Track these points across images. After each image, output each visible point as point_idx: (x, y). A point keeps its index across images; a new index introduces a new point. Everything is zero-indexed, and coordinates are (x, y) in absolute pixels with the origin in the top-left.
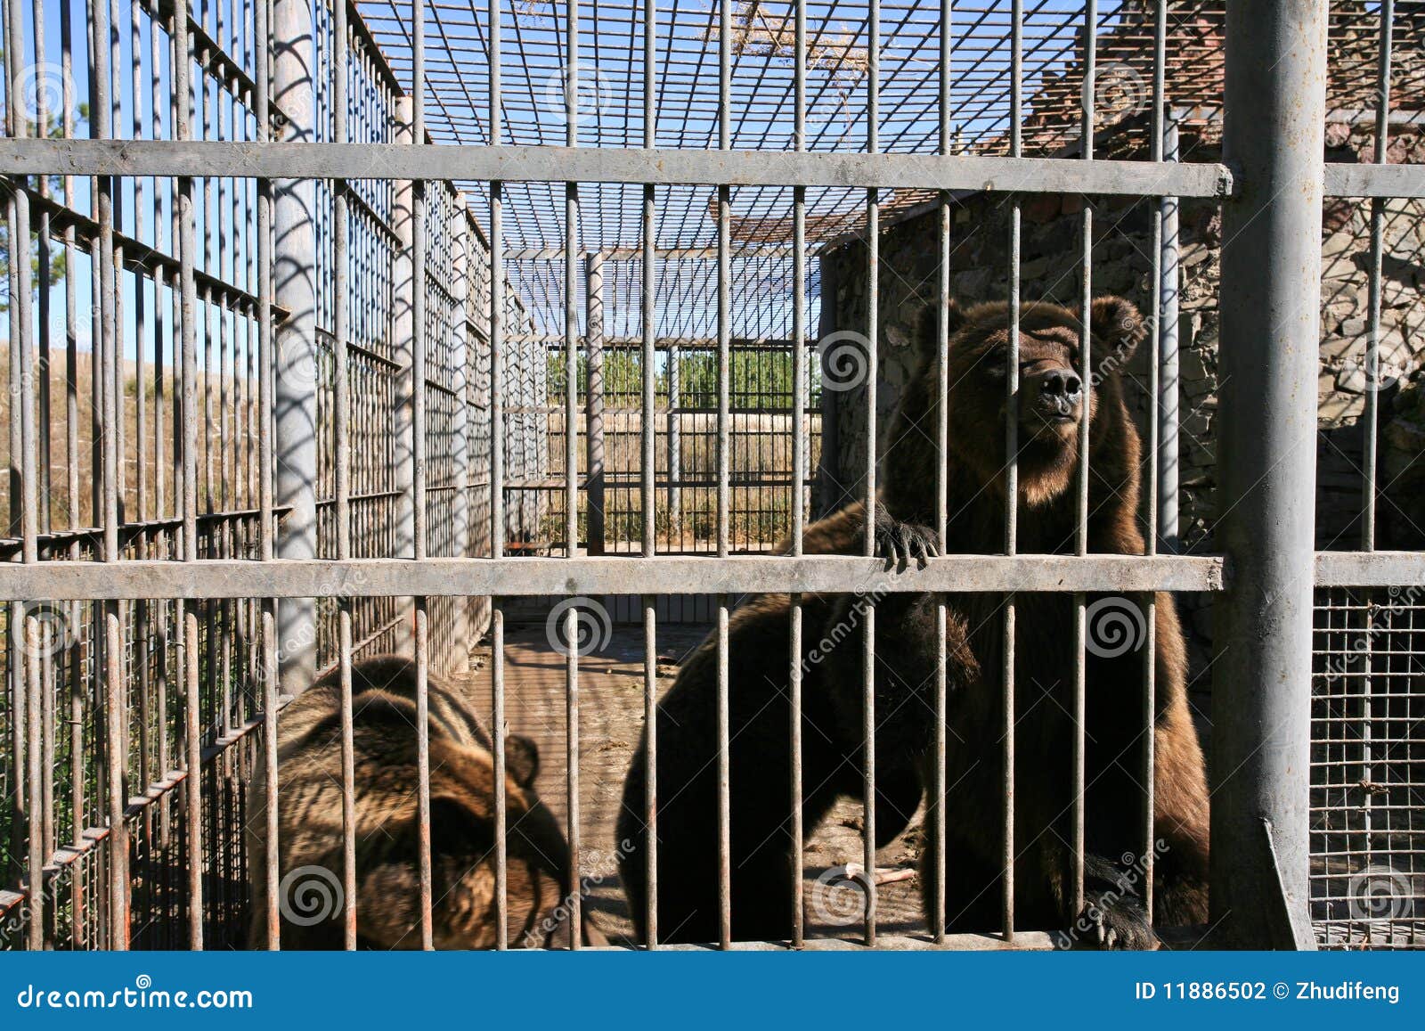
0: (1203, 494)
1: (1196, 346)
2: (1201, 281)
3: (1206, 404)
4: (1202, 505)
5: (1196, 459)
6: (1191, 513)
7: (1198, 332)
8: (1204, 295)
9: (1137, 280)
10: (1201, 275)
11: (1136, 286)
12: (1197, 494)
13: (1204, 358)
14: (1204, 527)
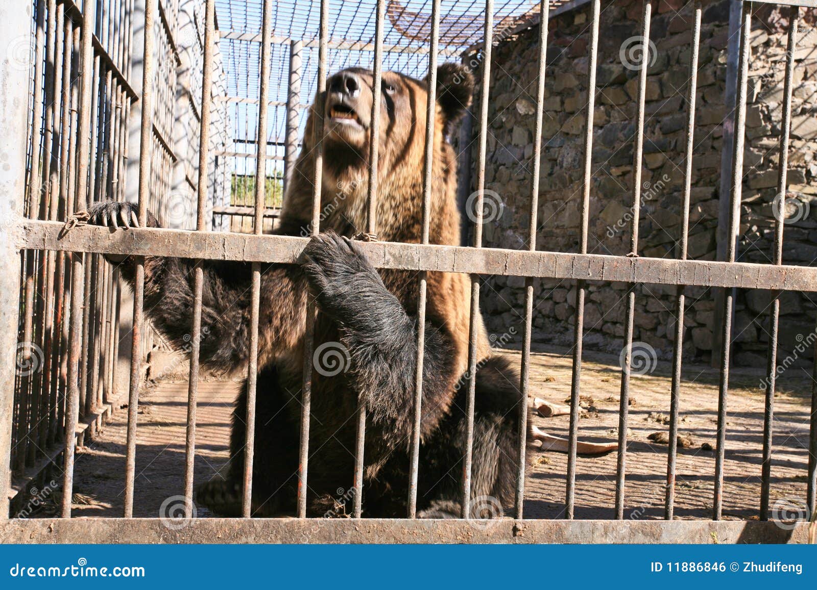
0: (756, 208)
1: (757, 102)
2: (763, 57)
3: (762, 145)
4: (756, 218)
5: (752, 184)
6: (748, 222)
7: (759, 93)
8: (764, 67)
9: (715, 56)
10: (762, 54)
11: (714, 60)
12: (753, 210)
13: (763, 112)
14: (757, 231)
